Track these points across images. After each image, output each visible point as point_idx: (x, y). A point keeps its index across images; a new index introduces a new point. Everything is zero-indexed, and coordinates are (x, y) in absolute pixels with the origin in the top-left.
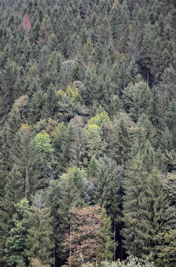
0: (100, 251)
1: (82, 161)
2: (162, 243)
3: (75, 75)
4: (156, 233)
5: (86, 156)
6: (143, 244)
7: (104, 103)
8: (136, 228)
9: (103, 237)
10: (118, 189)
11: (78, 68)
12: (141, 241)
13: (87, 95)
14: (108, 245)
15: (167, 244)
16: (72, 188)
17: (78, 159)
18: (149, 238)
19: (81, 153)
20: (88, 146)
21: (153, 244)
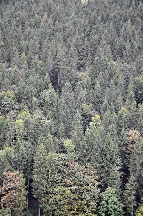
0: (18, 196)
1: (12, 141)
2: (52, 193)
3: (13, 81)
4: (50, 187)
5: (15, 139)
6: (42, 193)
7: (29, 102)
8: (39, 184)
9: (20, 189)
10: (31, 160)
11: (15, 77)
12: (41, 191)
13: (19, 96)
14: (22, 193)
15: (55, 194)
16: (5, 161)
17: (10, 140)
18: (45, 190)
19: (12, 137)
20: (16, 133)
21: (47, 193)
